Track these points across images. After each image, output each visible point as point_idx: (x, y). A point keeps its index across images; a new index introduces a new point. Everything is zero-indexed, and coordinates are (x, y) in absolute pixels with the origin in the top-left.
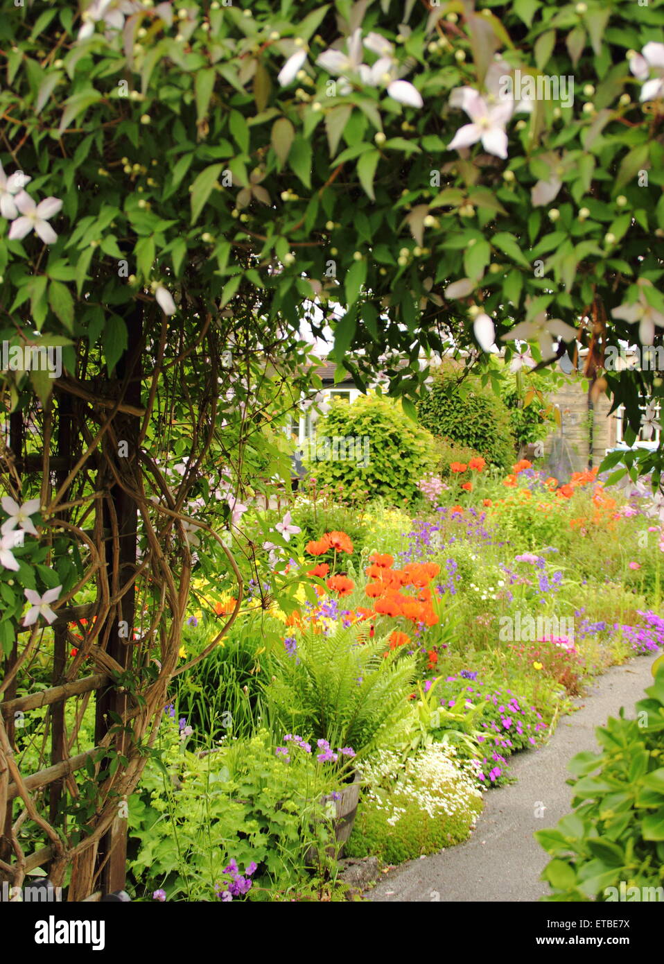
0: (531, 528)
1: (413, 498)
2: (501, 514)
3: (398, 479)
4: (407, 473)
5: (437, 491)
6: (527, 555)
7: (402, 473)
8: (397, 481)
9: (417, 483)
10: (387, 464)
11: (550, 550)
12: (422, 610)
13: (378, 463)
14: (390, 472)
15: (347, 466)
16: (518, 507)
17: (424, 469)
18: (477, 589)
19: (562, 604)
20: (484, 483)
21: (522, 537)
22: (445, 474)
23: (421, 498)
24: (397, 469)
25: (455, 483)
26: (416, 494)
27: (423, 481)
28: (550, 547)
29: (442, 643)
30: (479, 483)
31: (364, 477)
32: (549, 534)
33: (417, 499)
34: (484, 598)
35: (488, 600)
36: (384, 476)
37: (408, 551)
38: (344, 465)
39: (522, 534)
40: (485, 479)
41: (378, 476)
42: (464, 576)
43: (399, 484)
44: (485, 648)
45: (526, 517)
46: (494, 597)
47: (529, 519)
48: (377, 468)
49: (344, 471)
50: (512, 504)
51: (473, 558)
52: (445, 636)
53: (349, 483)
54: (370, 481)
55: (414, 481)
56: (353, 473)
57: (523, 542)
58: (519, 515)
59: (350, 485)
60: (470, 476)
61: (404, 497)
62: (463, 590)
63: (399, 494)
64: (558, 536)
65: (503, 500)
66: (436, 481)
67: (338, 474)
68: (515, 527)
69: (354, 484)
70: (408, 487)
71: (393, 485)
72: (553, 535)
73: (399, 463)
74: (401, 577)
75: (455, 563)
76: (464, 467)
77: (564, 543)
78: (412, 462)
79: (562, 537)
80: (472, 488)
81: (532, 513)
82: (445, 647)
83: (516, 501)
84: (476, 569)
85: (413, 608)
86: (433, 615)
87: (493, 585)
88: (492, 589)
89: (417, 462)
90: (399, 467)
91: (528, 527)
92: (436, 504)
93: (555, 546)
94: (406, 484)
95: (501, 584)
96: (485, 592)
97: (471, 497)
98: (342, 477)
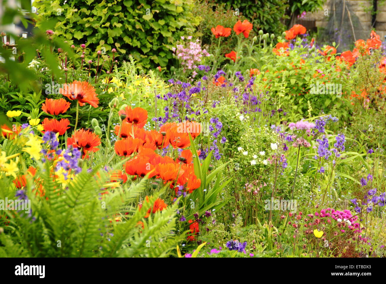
0: (306, 96)
1: (168, 67)
2: (271, 81)
3: (151, 44)
4: (161, 38)
5: (196, 58)
6: (303, 122)
7: (156, 37)
8: (149, 46)
9: (173, 49)
10: (138, 26)
11: (329, 120)
12: (182, 172)
13: (127, 26)
14: (142, 36)
15: (90, 28)
16: (291, 72)
17: (182, 33)
18: (245, 153)
19: (342, 179)
20: (250, 51)
21: (295, 107)
22: (206, 41)
23: (178, 66)
24: (149, 32)
25: (218, 50)
26: (173, 62)
27: (181, 47)
28: (329, 115)
29: (205, 210)
30: (245, 53)
31: (111, 41)
32: (328, 103)
33: (173, 68)
34: (253, 163)
35: (258, 166)
36: (135, 41)
37: (163, 116)
38: (87, 25)
39: (297, 103)
40: (251, 48)
41: (127, 40)
42: (230, 139)
43: (151, 50)
44: (254, 222)
45: (301, 84)
46: (265, 162)
47: (304, 86)
48: (126, 31)
49: (87, 33)
50: (285, 69)
51: (241, 117)
52: (209, 203)
53: (93, 47)
54: (118, 45)
55: (168, 47)
56: (98, 36)
57: (297, 112)
58: (293, 81)
59: (94, 50)
60: (234, 44)
61: (158, 65)
62: (229, 155)
63: (152, 62)
64: (338, 105)
65: (274, 64)
66: (195, 47)
67: (79, 36)
68: (287, 94)
69: (98, 49)
70: (162, 54)
71: (145, 51)
72: (332, 104)
73: (152, 25)
74: (157, 138)
75: (220, 123)
76: (228, 32)
77: (345, 114)
78: (167, 25)
79: (342, 107)
80: (237, 57)
81: (307, 78)
82: (208, 215)
83: (289, 66)
84: (243, 130)
85: (171, 169)
86: (194, 177)
87: (264, 149)
88: (263, 153)
89: (174, 24)
90: (152, 29)
91: (302, 96)
92: (195, 74)
93: (335, 116)
94: (160, 50)
95: (274, 146)
96: (255, 157)
97: (236, 66)
98: (84, 40)
